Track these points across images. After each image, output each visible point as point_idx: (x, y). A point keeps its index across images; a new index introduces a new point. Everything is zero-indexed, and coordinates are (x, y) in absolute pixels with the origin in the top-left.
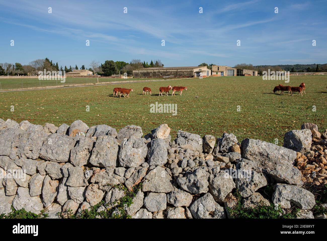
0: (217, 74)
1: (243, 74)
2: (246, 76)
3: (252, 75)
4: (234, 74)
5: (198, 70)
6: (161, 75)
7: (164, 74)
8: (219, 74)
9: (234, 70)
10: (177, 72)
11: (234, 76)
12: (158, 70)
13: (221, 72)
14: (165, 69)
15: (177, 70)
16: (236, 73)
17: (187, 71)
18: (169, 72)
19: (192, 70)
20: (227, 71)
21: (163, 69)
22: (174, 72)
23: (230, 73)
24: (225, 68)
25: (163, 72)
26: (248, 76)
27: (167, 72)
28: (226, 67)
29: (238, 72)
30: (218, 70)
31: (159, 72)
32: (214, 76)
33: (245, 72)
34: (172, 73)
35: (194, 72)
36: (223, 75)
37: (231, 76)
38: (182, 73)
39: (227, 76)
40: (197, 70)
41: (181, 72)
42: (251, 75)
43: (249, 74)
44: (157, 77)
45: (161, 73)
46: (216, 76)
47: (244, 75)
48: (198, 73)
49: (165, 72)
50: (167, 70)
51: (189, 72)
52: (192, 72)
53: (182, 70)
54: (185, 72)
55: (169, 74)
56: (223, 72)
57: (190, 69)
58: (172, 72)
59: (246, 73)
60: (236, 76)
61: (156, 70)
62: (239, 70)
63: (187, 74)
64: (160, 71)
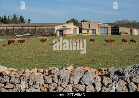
0: (88, 32)
1: (119, 32)
2: (122, 34)
3: (130, 34)
4: (109, 33)
5: (62, 28)
6: (16, 33)
7: (20, 32)
8: (91, 32)
9: (108, 27)
10: (35, 30)
11: (109, 34)
12: (12, 26)
13: (93, 30)
14: (20, 26)
15: (35, 27)
16: (110, 32)
17: (48, 29)
18: (26, 29)
19: (53, 28)
20: (100, 29)
21: (19, 26)
22: (31, 29)
23: (104, 31)
24: (98, 25)
25: (19, 29)
26: (125, 34)
27: (23, 30)
28: (99, 23)
29: (112, 30)
30: (89, 27)
31: (13, 29)
32: (85, 34)
33: (121, 29)
34: (30, 31)
35: (57, 30)
36: (95, 33)
37: (104, 35)
38: (42, 31)
39: (100, 34)
40: (60, 27)
41: (40, 29)
42: (128, 34)
43: (126, 32)
44: (10, 36)
45: (16, 31)
46: (87, 34)
47: (120, 34)
48: (61, 31)
49: (20, 30)
50: (23, 27)
51: (49, 29)
52: (54, 29)
53: (41, 27)
54: (45, 29)
55: (26, 32)
56: (95, 30)
57: (51, 26)
58: (29, 29)
59: (122, 31)
60: (111, 34)
61: (10, 26)
62: (114, 28)
63: (47, 32)
64: (15, 28)
